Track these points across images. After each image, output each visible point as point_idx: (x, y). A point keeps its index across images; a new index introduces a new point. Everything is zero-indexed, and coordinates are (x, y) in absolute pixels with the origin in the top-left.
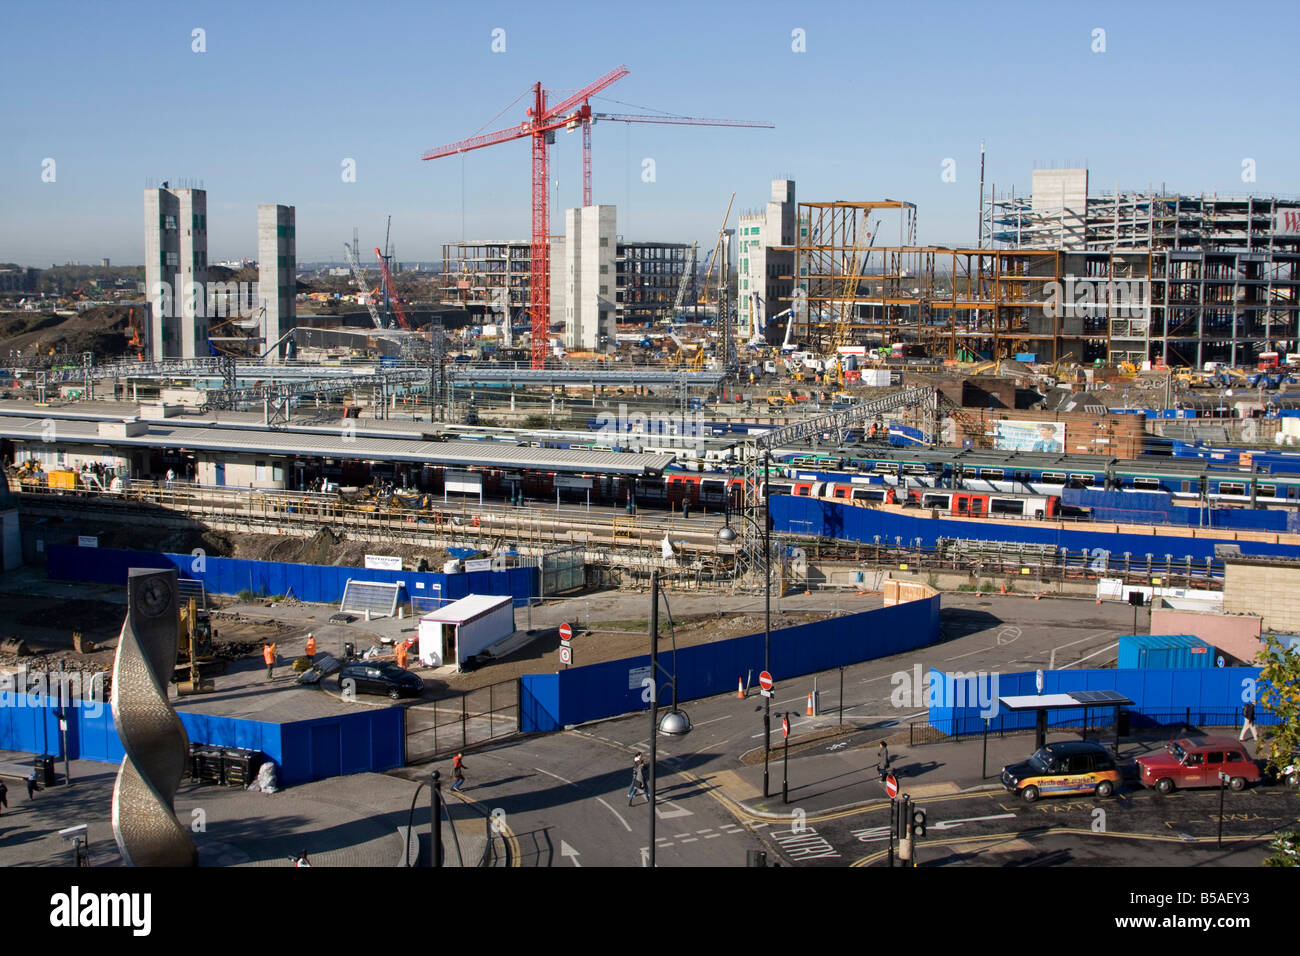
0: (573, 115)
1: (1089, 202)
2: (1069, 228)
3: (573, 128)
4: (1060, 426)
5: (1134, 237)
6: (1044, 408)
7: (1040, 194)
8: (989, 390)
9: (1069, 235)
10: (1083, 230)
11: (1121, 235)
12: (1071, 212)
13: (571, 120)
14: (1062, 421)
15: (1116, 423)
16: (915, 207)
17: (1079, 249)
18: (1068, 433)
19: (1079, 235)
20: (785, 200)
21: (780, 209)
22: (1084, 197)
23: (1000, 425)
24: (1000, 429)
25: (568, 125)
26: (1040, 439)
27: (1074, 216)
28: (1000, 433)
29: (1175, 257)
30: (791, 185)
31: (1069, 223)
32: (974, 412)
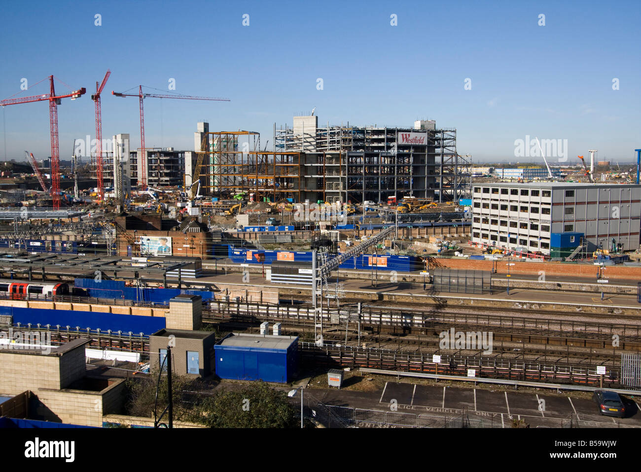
0: (76, 92)
1: (317, 131)
2: (310, 142)
3: (76, 98)
4: (169, 238)
5: (336, 146)
6: (177, 229)
7: (297, 127)
8: (147, 221)
9: (309, 146)
10: (315, 143)
11: (331, 145)
12: (310, 135)
13: (75, 94)
14: (170, 236)
15: (194, 237)
16: (259, 134)
17: (314, 152)
18: (173, 242)
19: (313, 145)
20: (203, 131)
21: (200, 135)
22: (315, 128)
23: (143, 239)
24: (143, 241)
25: (74, 96)
26: (161, 245)
27: (311, 137)
28: (143, 243)
29: (350, 154)
30: (206, 126)
31: (309, 140)
32: (131, 233)
